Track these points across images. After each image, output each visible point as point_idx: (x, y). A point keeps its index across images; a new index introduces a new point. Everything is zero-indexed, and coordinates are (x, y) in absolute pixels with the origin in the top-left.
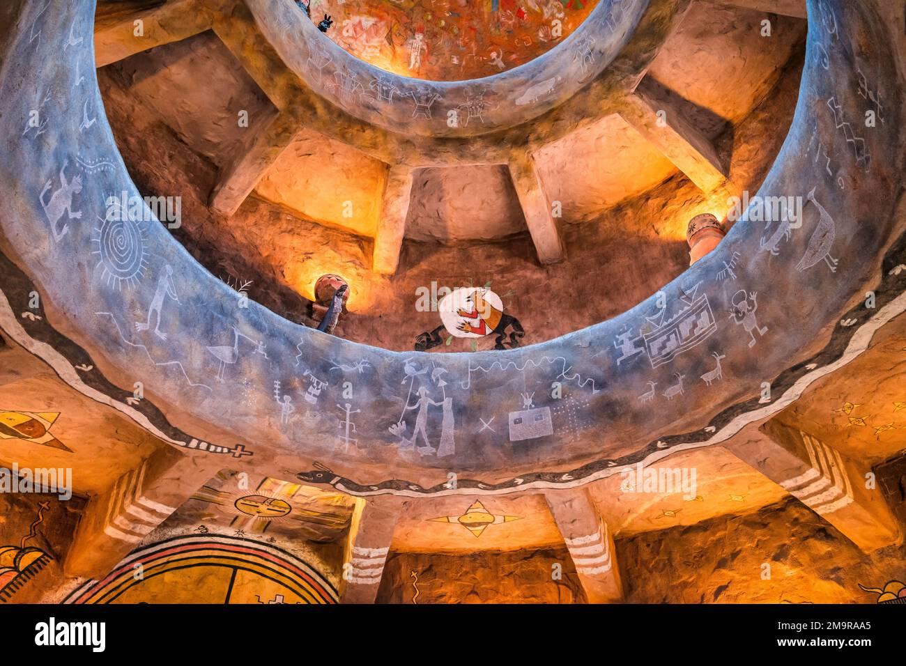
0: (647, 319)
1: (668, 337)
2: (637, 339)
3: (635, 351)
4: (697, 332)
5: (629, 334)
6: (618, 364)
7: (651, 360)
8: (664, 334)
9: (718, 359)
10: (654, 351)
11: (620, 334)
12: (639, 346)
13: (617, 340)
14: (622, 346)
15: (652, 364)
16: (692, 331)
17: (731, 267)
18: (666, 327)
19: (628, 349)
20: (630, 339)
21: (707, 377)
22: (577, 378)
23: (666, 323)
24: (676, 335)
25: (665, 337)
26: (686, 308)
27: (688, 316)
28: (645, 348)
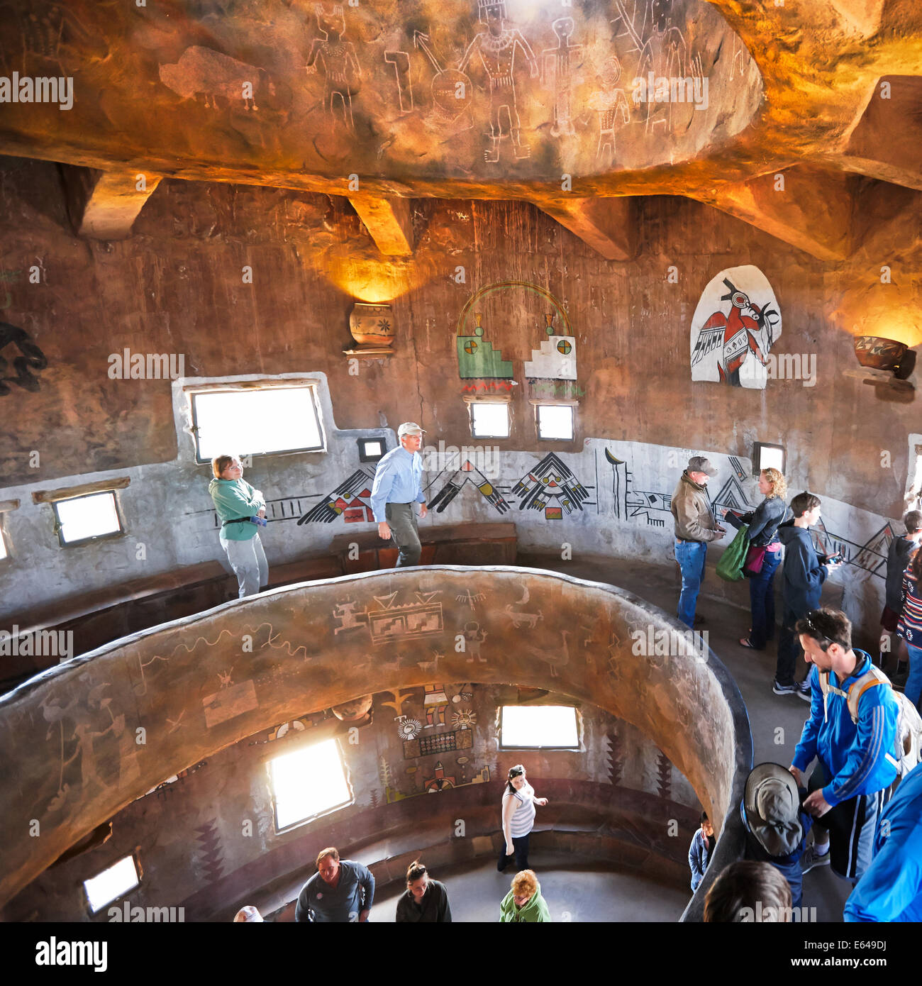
0: (375, 597)
1: (394, 621)
2: (360, 613)
3: (356, 624)
4: (424, 629)
5: (351, 606)
6: (336, 633)
7: (373, 637)
8: (389, 617)
9: (437, 657)
10: (377, 630)
11: (341, 603)
12: (361, 621)
13: (337, 609)
14: (342, 617)
15: (374, 641)
16: (420, 626)
17: (472, 599)
18: (393, 611)
19: (348, 620)
20: (352, 612)
21: (424, 665)
22: (287, 645)
23: (393, 608)
24: (402, 622)
25: (390, 620)
26: (418, 604)
27: (418, 612)
28: (367, 624)
